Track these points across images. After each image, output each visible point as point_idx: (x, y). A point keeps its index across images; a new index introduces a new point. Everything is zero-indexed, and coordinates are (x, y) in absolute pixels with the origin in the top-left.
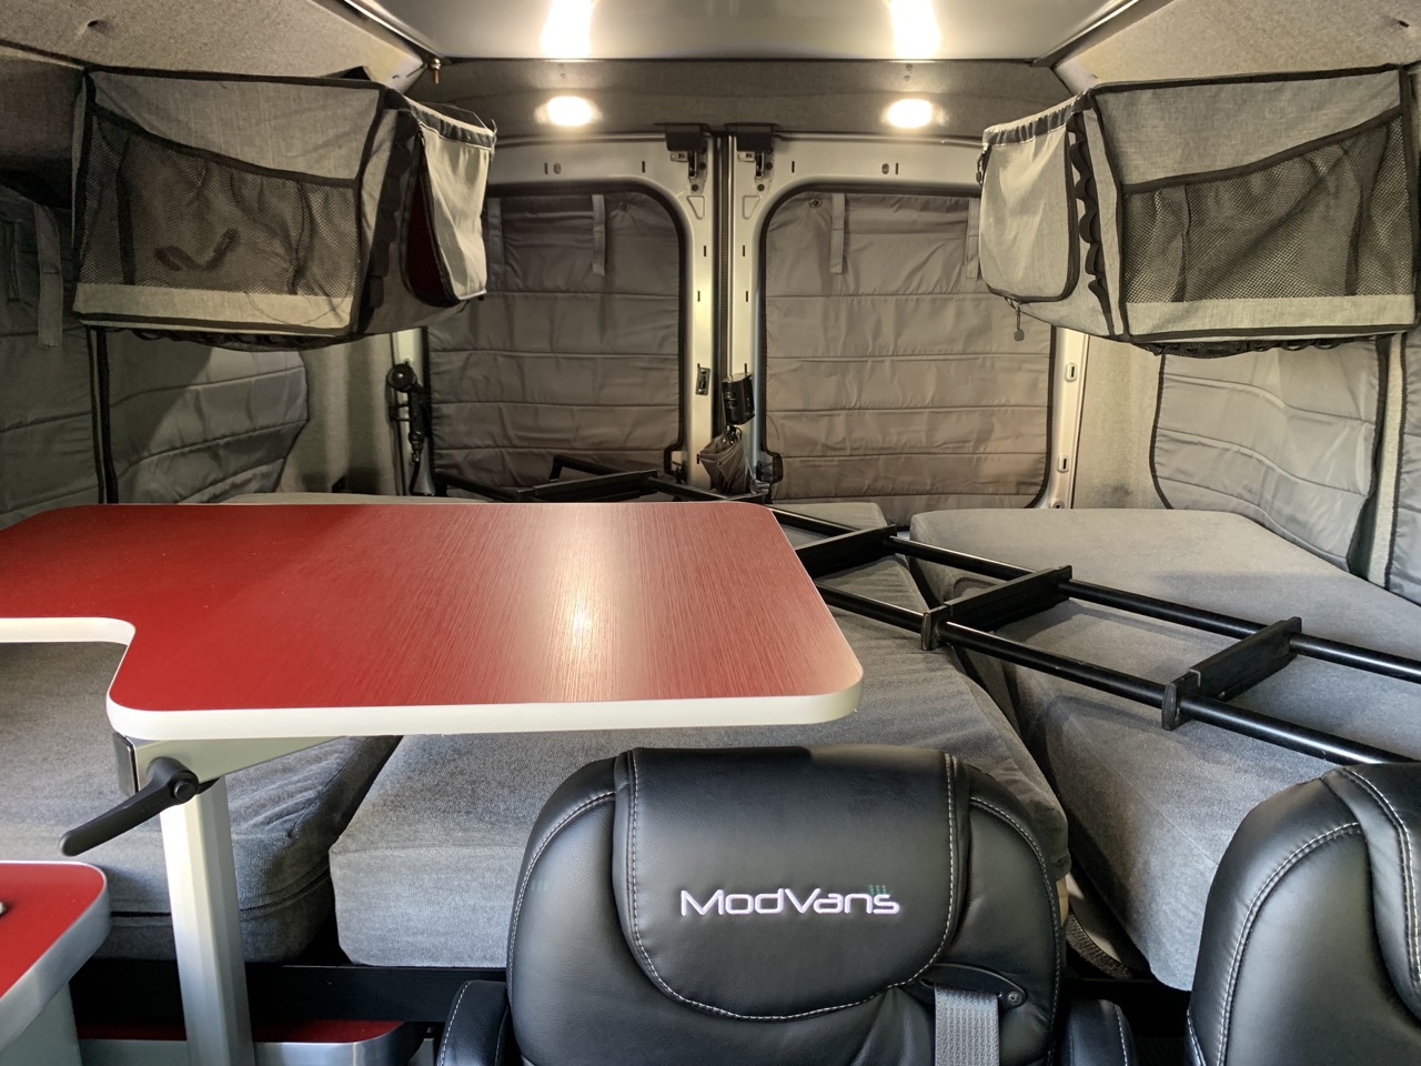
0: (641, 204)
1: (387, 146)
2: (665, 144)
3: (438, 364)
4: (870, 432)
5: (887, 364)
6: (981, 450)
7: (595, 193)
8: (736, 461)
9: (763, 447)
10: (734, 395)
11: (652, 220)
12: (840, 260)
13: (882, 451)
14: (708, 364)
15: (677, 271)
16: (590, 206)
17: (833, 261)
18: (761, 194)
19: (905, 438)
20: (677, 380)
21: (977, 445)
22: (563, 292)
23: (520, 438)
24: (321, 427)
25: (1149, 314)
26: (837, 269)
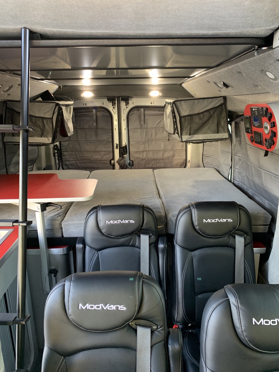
0: (103, 111)
1: (57, 112)
2: (107, 99)
3: (63, 144)
4: (151, 156)
5: (154, 142)
6: (173, 159)
7: (94, 109)
8: (124, 162)
9: (130, 159)
10: (123, 149)
11: (105, 114)
12: (143, 122)
13: (154, 159)
14: (118, 143)
15: (111, 124)
16: (92, 112)
17: (142, 122)
18: (127, 109)
19: (158, 157)
20: (112, 146)
22: (87, 129)
23: (80, 159)
24: (41, 158)
25: (185, 138)
26: (143, 123)
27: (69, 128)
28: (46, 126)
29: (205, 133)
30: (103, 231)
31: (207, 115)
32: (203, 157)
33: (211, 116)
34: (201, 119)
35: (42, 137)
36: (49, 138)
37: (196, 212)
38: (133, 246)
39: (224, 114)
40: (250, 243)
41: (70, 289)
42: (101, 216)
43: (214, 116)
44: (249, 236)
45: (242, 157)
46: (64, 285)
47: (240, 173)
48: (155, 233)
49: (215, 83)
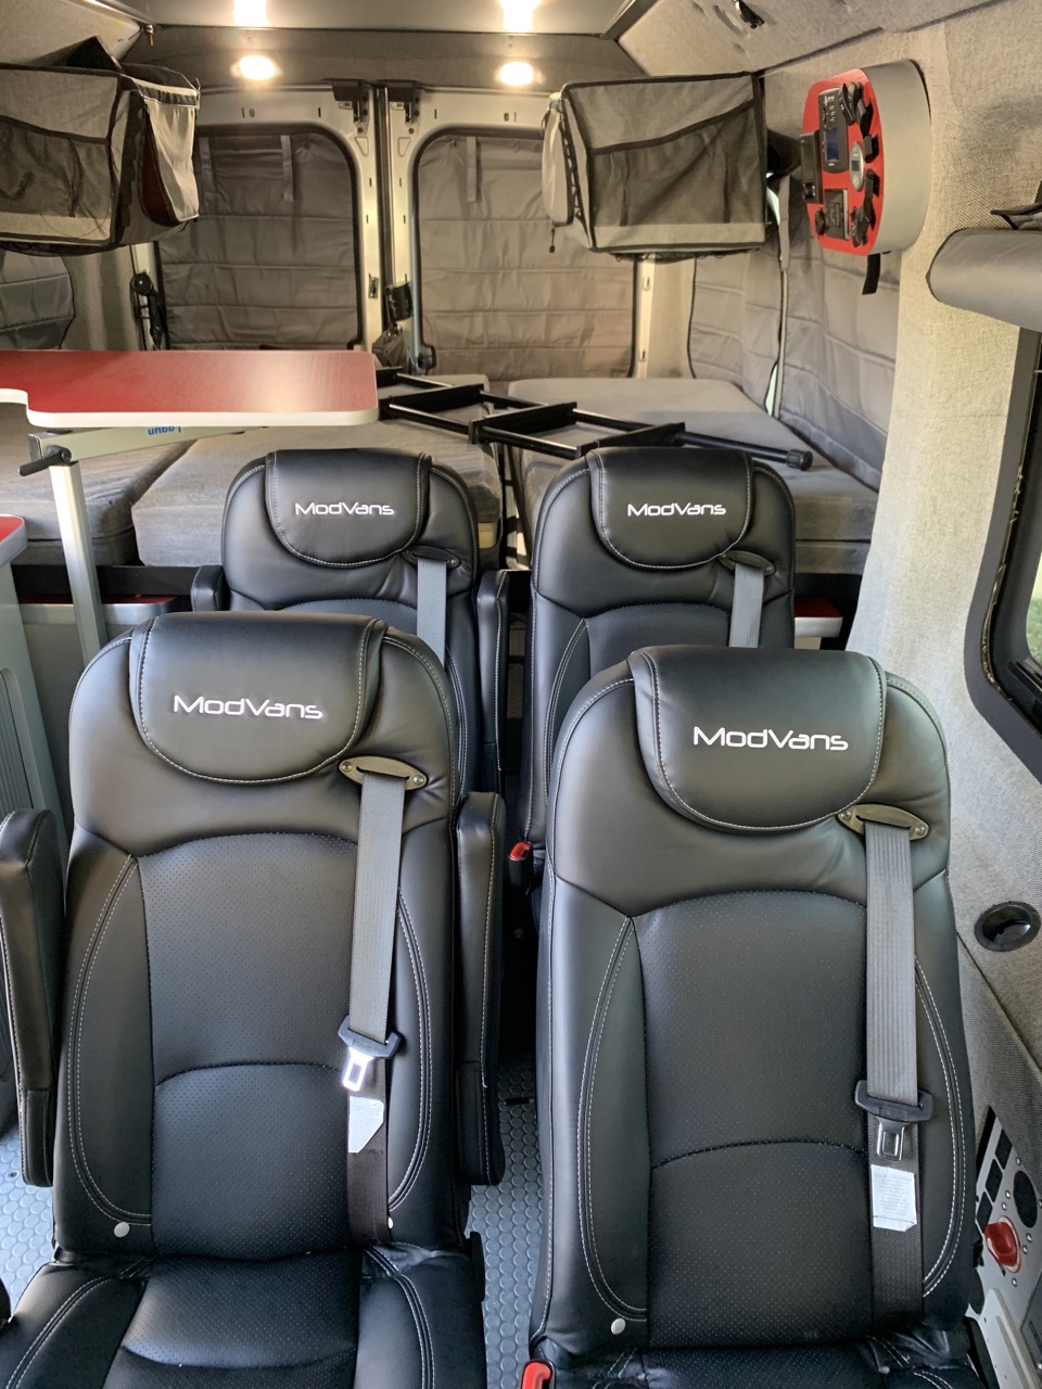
0: (319, 143)
1: (125, 116)
2: (332, 94)
3: (168, 275)
4: (502, 329)
5: (514, 276)
6: (586, 344)
7: (284, 134)
8: (399, 350)
9: (422, 340)
10: (394, 298)
11: (329, 156)
12: (475, 191)
13: (512, 345)
14: (377, 274)
15: (350, 198)
16: (279, 145)
17: (469, 192)
18: (412, 136)
19: (528, 335)
20: (356, 289)
21: (582, 341)
22: (261, 215)
23: (237, 335)
24: (85, 322)
25: (608, 234)
26: (472, 198)
27: (177, 189)
28: (88, 173)
29: (681, 220)
30: (287, 540)
31: (688, 146)
32: (692, 336)
33: (703, 152)
34: (665, 162)
35: (74, 216)
36: (100, 221)
37: (604, 481)
38: (393, 598)
39: (752, 147)
40: (783, 595)
41: (144, 653)
42: (279, 487)
43: (714, 153)
44: (784, 570)
45: (810, 320)
46: (127, 646)
47: (801, 382)
48: (468, 558)
49: (716, 8)
